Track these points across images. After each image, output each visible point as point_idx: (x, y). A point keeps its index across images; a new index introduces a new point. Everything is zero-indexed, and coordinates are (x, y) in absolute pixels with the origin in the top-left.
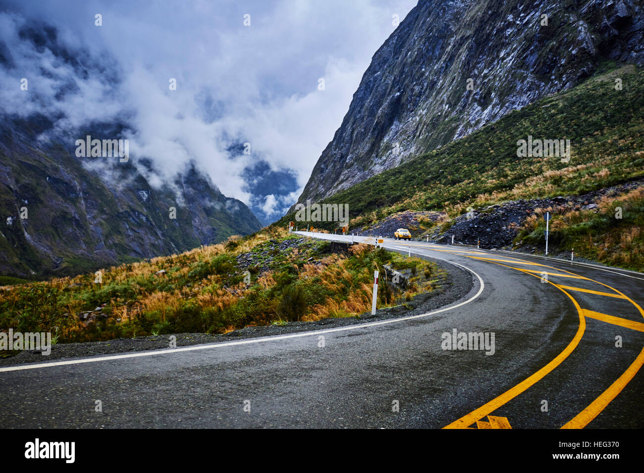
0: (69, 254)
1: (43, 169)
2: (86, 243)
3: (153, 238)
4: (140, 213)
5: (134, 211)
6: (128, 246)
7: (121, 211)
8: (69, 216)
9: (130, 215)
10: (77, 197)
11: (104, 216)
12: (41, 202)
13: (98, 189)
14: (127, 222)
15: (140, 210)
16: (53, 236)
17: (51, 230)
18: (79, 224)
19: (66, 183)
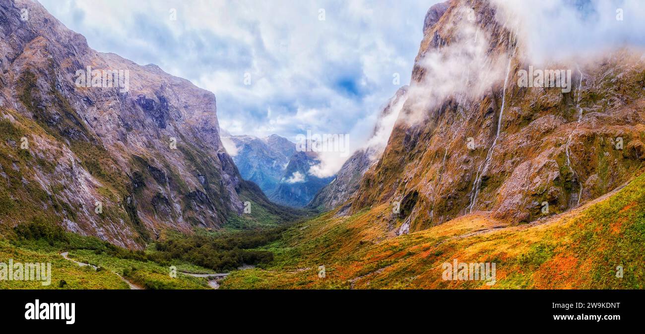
0: (164, 227)
1: (146, 161)
2: (172, 217)
3: (211, 212)
4: (202, 193)
5: (198, 191)
6: (197, 219)
7: (191, 192)
8: (162, 197)
9: (196, 194)
10: (166, 182)
11: (181, 196)
12: (145, 186)
13: (176, 175)
14: (195, 199)
15: (202, 191)
16: (153, 212)
17: (152, 207)
18: (168, 202)
19: (159, 171)
